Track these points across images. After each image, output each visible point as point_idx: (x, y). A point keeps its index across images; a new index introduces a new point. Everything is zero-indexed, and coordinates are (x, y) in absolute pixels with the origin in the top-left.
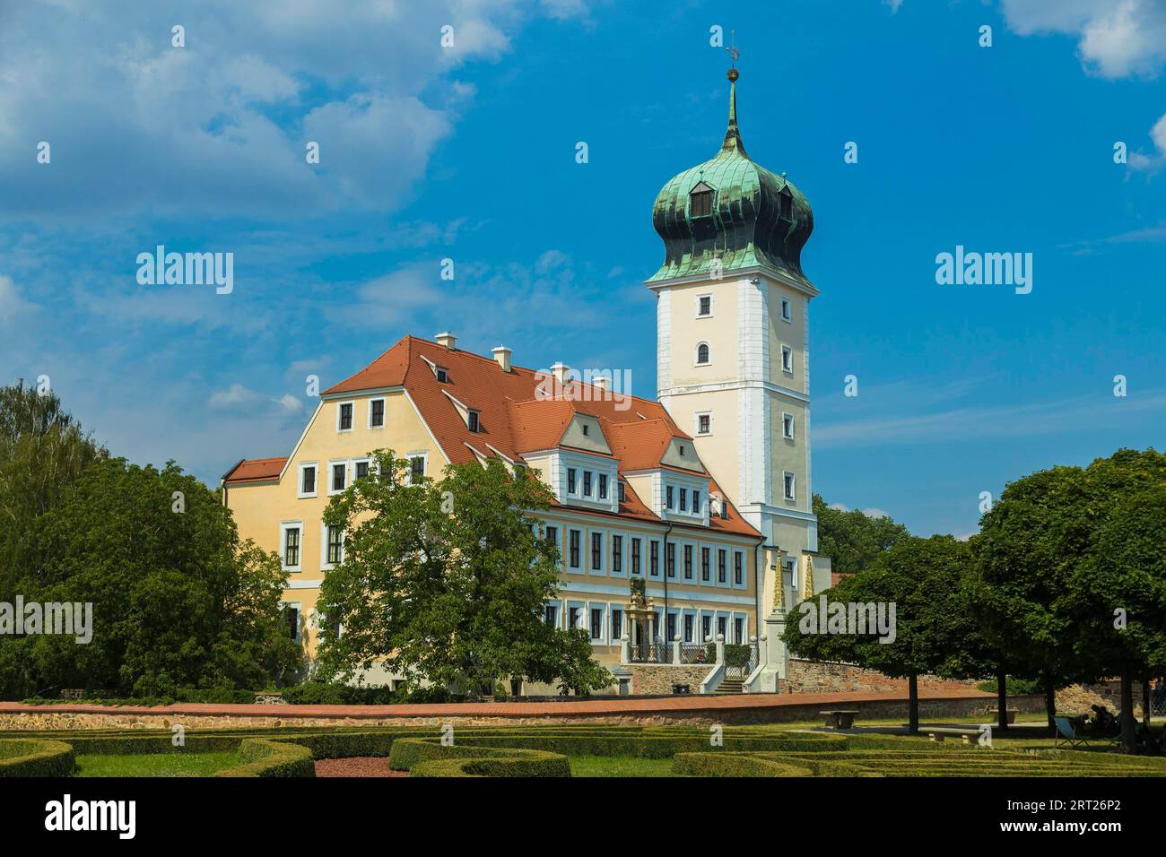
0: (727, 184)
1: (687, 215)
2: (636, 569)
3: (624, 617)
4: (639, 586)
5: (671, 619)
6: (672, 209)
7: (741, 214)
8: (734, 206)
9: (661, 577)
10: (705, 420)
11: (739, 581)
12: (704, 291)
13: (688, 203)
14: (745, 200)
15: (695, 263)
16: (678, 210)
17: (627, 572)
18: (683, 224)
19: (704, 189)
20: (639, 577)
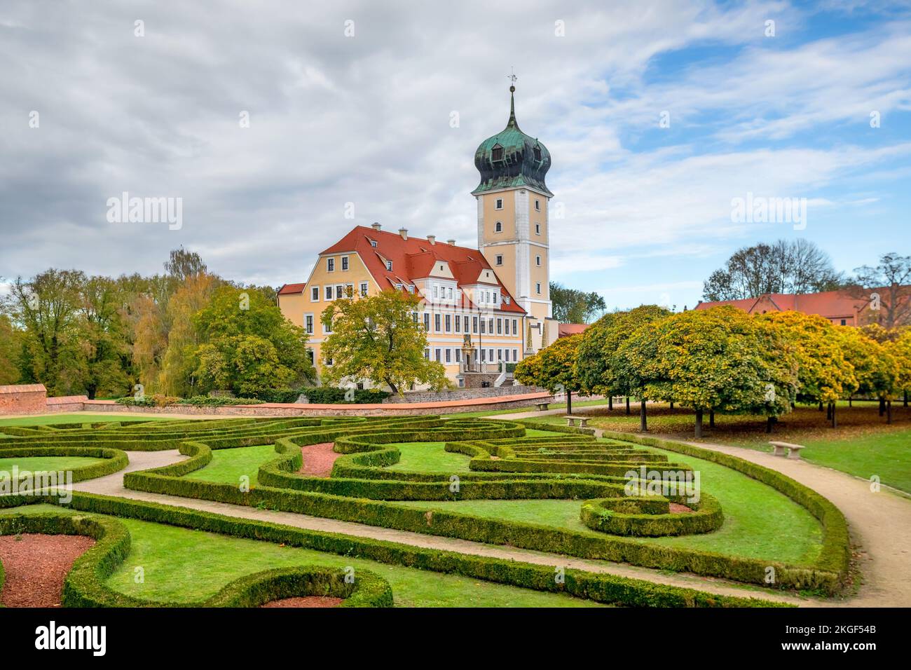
0: (509, 145)
1: (491, 160)
2: (466, 330)
3: (461, 352)
4: (467, 338)
5: (483, 352)
6: (483, 157)
7: (516, 160)
8: (513, 156)
9: (478, 334)
10: (500, 259)
11: (515, 333)
12: (499, 197)
13: (491, 154)
14: (518, 153)
15: (495, 183)
16: (486, 157)
17: (462, 332)
18: (489, 165)
19: (498, 147)
20: (469, 333)
